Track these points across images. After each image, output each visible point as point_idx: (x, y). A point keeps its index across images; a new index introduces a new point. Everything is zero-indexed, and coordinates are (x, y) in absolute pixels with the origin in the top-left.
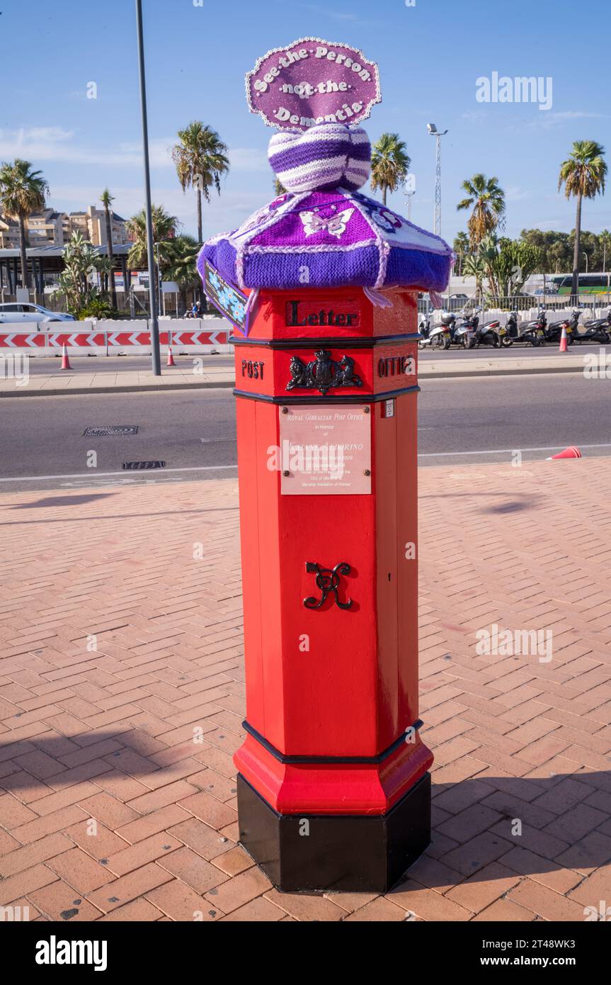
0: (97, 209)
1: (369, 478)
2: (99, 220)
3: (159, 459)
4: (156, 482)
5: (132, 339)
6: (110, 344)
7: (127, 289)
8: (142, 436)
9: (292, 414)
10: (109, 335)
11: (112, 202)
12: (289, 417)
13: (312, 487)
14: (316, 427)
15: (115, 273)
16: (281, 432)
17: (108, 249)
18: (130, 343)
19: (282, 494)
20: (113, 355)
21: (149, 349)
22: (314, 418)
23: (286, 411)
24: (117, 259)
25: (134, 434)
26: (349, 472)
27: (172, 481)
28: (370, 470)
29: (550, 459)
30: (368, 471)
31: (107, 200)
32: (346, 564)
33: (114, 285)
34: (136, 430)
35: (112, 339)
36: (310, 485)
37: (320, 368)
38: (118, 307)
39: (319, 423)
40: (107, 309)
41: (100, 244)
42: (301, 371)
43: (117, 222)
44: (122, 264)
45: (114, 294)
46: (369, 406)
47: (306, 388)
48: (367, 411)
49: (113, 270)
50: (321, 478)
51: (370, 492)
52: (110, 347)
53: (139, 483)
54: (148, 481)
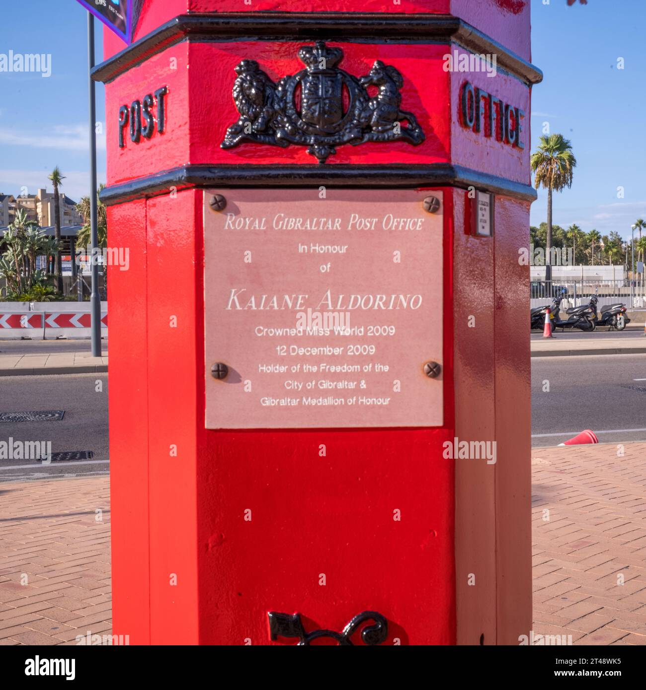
0: (48, 192)
1: (437, 386)
2: (49, 204)
3: (86, 450)
4: (77, 476)
5: (73, 321)
6: (48, 326)
7: (75, 274)
8: (68, 422)
9: (237, 212)
10: (47, 316)
11: (62, 181)
12: (229, 221)
13: (287, 408)
14: (301, 250)
15: (63, 257)
16: (206, 259)
17: (56, 230)
18: (72, 326)
19: (207, 426)
20: (51, 338)
21: (89, 332)
22: (294, 223)
23: (221, 205)
24: (65, 242)
25: (58, 420)
26: (386, 369)
27: (97, 474)
28: (440, 362)
29: (562, 444)
30: (436, 365)
31: (56, 179)
32: (377, 617)
33: (60, 270)
34: (63, 415)
35: (50, 321)
36: (283, 403)
37: (314, 91)
38: (64, 292)
39: (309, 237)
40: (52, 293)
41: (49, 225)
42: (264, 99)
43: (69, 206)
44: (71, 247)
45: (60, 279)
46: (439, 195)
47: (275, 143)
48: (432, 209)
49: (61, 253)
50: (311, 385)
51: (440, 423)
52: (47, 330)
53: (54, 477)
54: (67, 475)
